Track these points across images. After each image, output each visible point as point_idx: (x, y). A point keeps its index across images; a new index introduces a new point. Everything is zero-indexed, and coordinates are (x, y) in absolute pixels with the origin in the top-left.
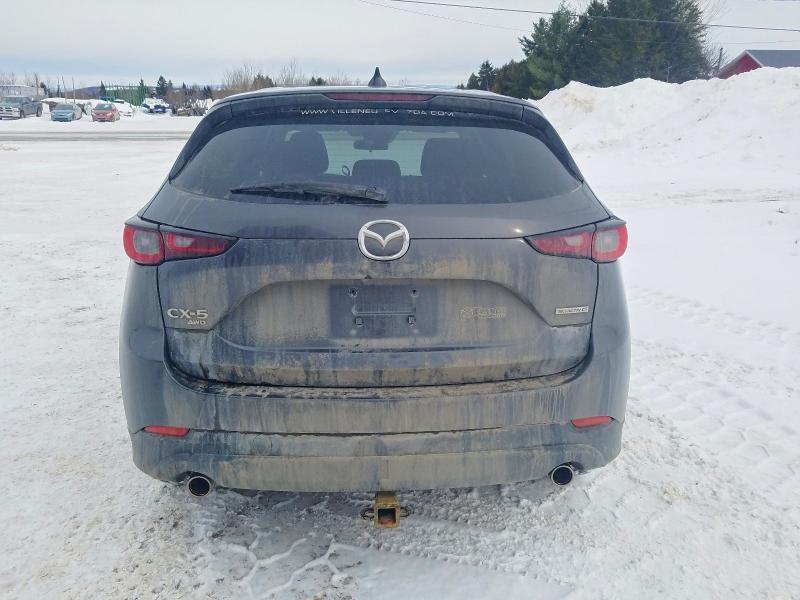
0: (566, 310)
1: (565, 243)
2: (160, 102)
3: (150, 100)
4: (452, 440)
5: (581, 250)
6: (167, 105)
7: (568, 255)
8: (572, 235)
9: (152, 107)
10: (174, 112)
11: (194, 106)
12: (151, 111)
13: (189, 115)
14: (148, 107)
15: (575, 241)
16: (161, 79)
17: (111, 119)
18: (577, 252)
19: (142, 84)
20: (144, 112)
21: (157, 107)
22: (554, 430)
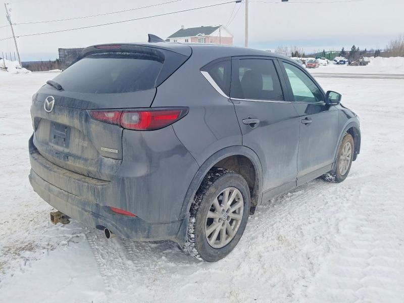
0: (106, 149)
1: (104, 116)
2: (343, 59)
3: (339, 57)
4: (64, 194)
5: (113, 120)
6: (346, 60)
7: (106, 121)
8: (109, 112)
9: (338, 61)
10: (350, 64)
11: (361, 60)
12: (338, 63)
13: (357, 65)
14: (336, 61)
15: (111, 115)
16: (354, 47)
17: (314, 67)
18: (111, 121)
19: (343, 50)
20: (334, 64)
21: (341, 61)
22: (97, 206)
